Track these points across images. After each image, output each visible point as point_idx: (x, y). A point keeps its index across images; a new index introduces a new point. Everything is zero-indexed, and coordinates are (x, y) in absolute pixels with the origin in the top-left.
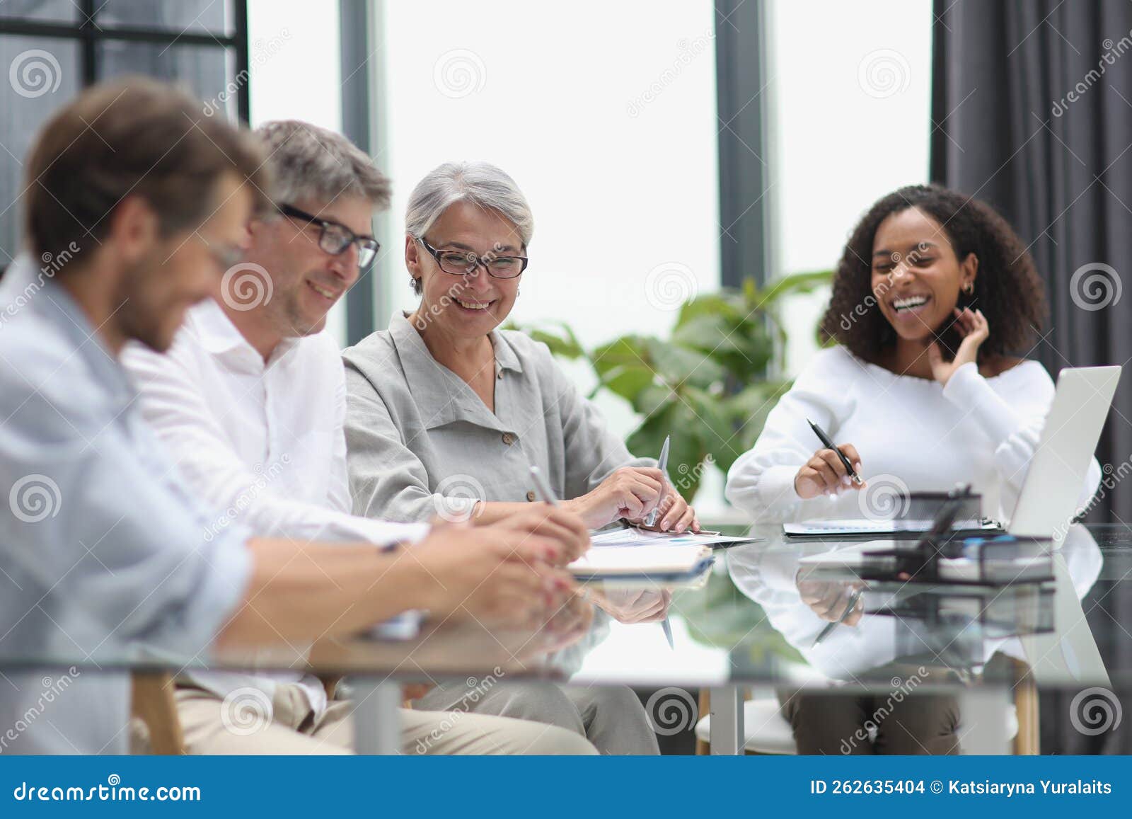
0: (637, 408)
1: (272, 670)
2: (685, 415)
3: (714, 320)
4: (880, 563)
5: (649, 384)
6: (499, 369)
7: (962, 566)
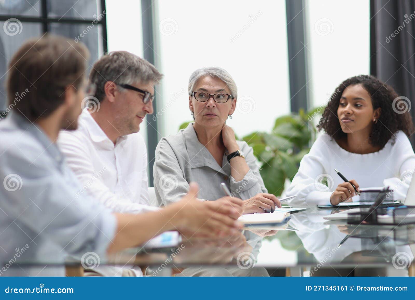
0: (260, 160)
2: (278, 162)
3: (288, 125)
4: (355, 217)
5: (264, 150)
7: (386, 218)
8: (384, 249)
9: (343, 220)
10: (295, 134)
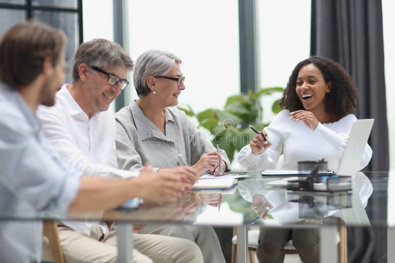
0: (212, 133)
1: (90, 220)
2: (228, 135)
3: (238, 104)
4: (293, 185)
5: (217, 125)
6: (167, 120)
7: (321, 186)
8: (318, 213)
9: (283, 187)
10: (243, 111)
